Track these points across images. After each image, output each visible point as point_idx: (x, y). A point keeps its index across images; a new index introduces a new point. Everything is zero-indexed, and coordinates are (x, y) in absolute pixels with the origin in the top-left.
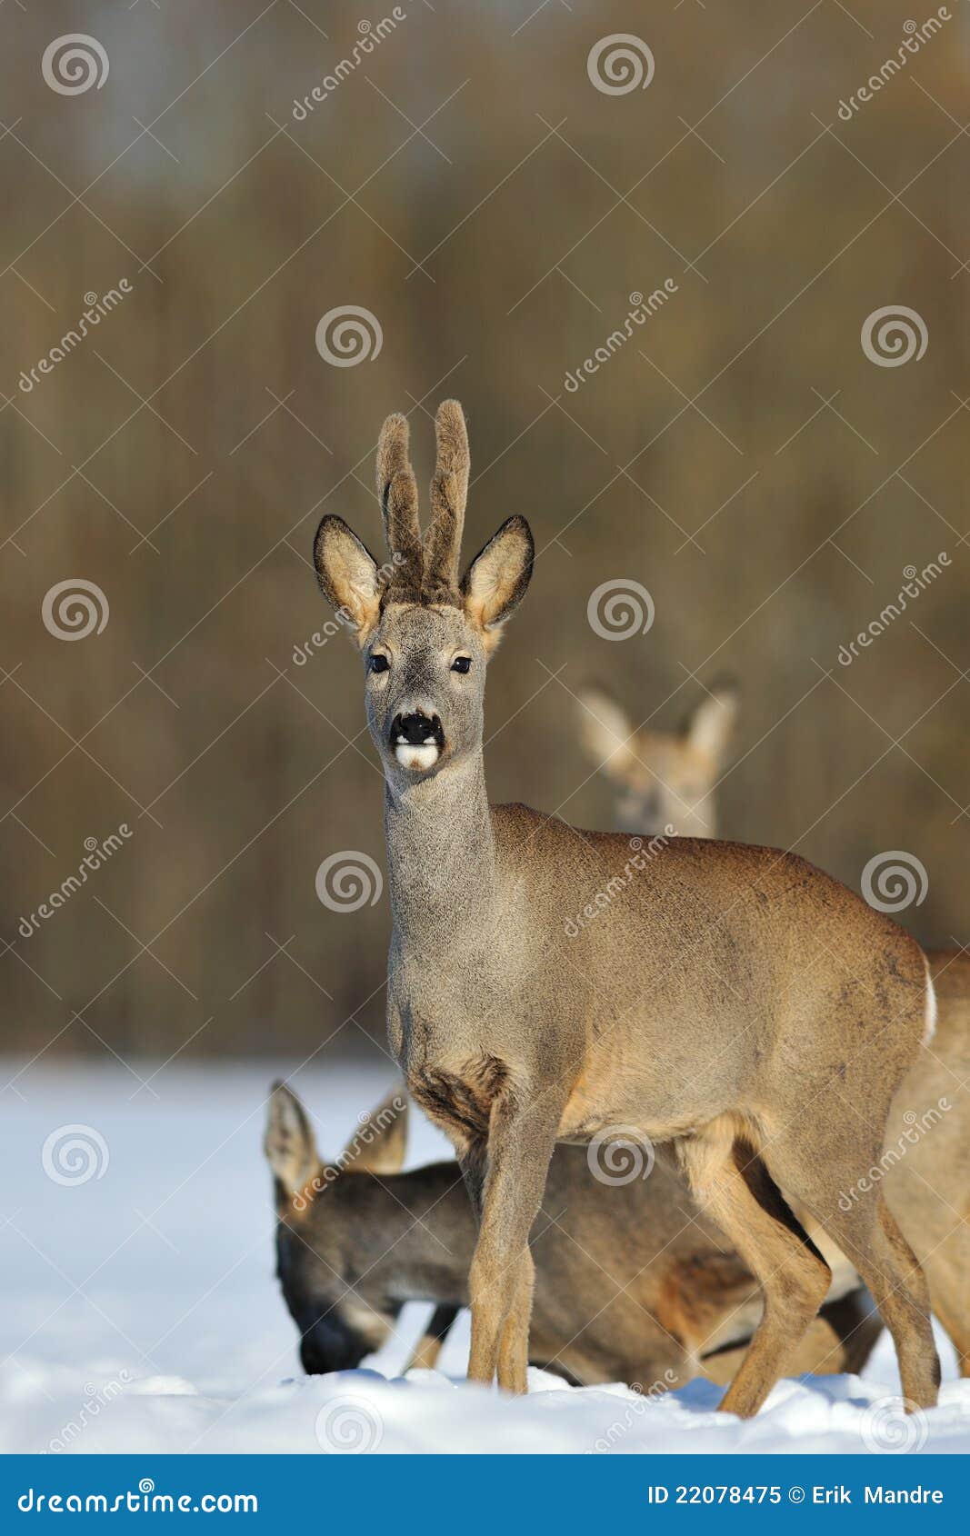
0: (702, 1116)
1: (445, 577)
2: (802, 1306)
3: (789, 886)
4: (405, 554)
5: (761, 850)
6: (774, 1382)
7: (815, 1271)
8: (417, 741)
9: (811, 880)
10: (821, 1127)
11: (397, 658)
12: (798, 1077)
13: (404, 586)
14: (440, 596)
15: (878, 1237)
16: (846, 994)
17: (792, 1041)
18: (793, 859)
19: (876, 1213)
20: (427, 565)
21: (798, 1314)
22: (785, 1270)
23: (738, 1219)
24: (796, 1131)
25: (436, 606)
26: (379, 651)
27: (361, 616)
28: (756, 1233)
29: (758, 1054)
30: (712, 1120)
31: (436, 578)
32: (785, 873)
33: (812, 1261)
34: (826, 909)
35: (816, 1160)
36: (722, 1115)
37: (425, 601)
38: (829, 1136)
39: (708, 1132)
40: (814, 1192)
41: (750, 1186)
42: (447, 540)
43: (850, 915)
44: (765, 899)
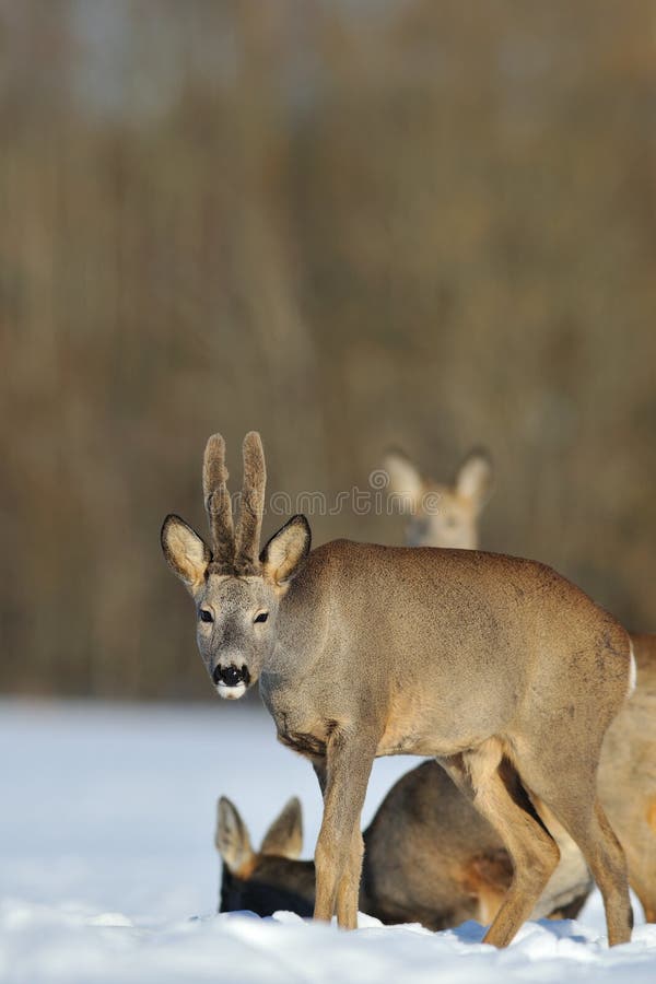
0: (478, 738)
1: (250, 556)
2: (540, 874)
3: (540, 585)
4: (222, 541)
5: (522, 561)
6: (520, 924)
7: (550, 851)
8: (232, 682)
9: (555, 583)
10: (557, 749)
11: (219, 614)
12: (543, 714)
13: (222, 563)
14: (247, 570)
15: (594, 827)
16: (575, 661)
17: (539, 689)
18: (543, 568)
19: (593, 810)
20: (237, 548)
21: (538, 879)
22: (529, 848)
23: (499, 813)
24: (540, 751)
25: (244, 578)
26: (206, 608)
27: (193, 576)
28: (511, 822)
29: (515, 697)
30: (484, 741)
31: (245, 558)
32: (538, 576)
33: (547, 844)
34: (563, 603)
35: (553, 771)
36: (491, 738)
37: (237, 574)
38: (562, 756)
39: (482, 748)
40: (551, 793)
41: (508, 790)
42: (251, 533)
43: (580, 608)
44: (522, 593)
